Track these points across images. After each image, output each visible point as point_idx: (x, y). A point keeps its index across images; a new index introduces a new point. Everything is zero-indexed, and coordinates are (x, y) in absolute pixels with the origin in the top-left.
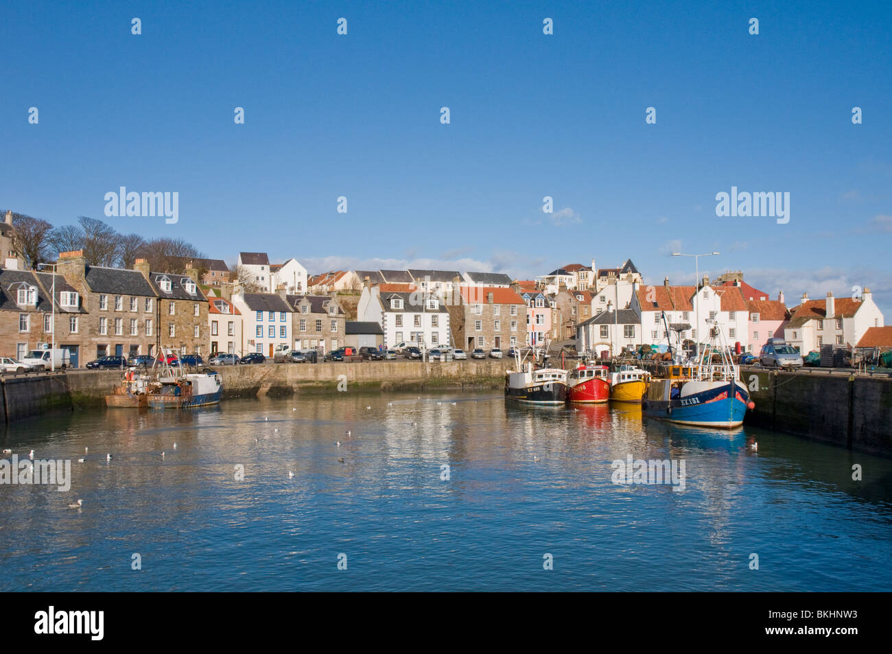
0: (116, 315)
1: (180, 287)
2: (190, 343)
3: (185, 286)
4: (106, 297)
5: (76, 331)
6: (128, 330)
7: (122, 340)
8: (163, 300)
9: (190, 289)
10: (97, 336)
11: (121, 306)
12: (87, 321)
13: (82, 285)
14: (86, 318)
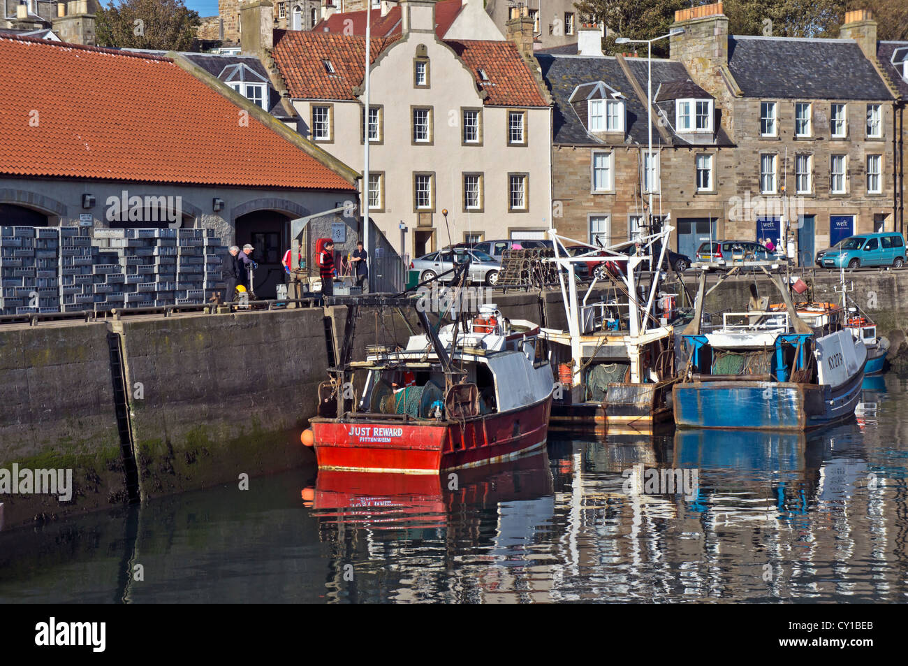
0: (798, 148)
4: (775, 107)
5: (710, 188)
6: (825, 182)
7: (814, 204)
11: (809, 126)
12: (733, 164)
13: (722, 81)
14: (731, 156)
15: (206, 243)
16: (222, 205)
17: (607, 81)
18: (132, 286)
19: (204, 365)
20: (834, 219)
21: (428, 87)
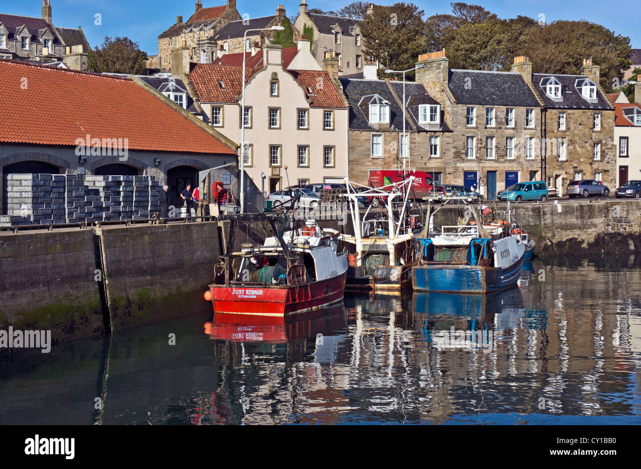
0: (487, 133)
1: (575, 92)
2: (587, 168)
3: (580, 90)
4: (475, 110)
5: (438, 155)
6: (502, 152)
7: (496, 165)
8: (549, 110)
9: (587, 93)
10: (463, 160)
11: (494, 121)
12: (451, 142)
13: (445, 95)
14: (450, 137)
15: (150, 184)
16: (159, 162)
17: (379, 94)
18: (107, 208)
19: (148, 254)
20: (508, 174)
21: (278, 96)
